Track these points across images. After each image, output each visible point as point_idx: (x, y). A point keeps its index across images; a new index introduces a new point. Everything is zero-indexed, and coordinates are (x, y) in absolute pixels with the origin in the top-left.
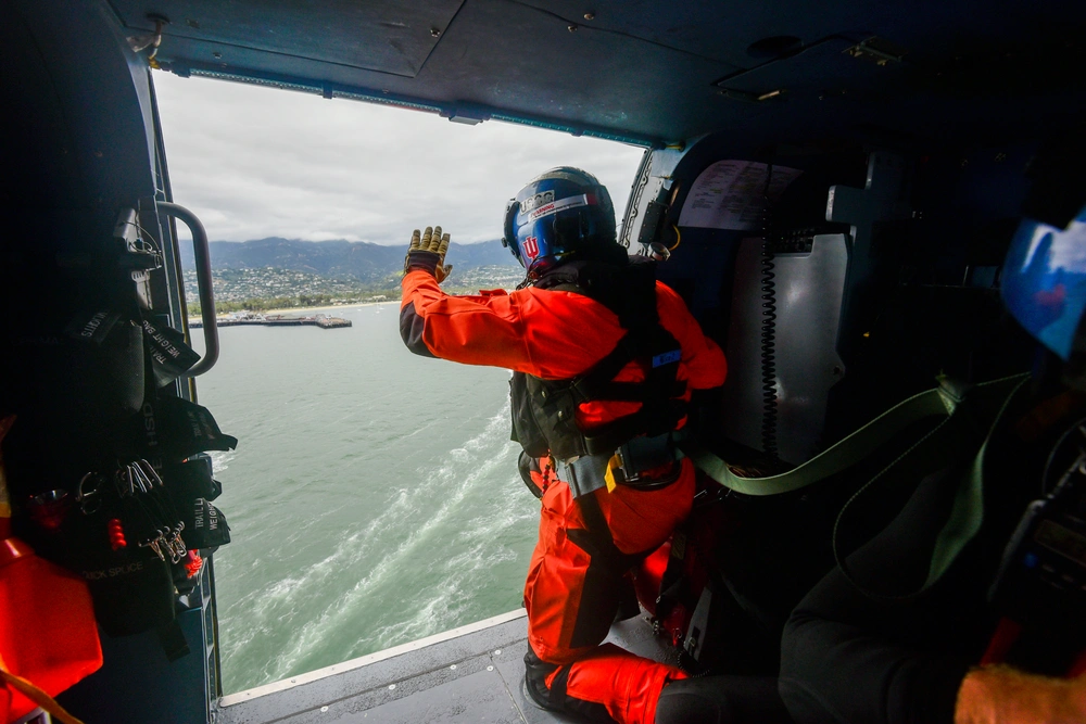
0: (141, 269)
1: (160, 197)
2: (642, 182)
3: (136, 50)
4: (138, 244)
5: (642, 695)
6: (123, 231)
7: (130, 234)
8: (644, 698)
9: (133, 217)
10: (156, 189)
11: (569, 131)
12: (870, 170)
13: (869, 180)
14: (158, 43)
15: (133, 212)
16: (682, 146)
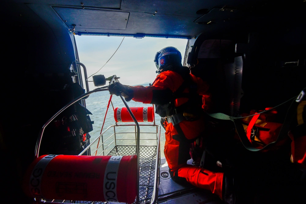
0: (73, 75)
1: (77, 61)
2: (188, 48)
3: (70, 32)
4: (73, 70)
5: (194, 175)
6: (70, 68)
7: (71, 69)
8: (195, 176)
9: (72, 65)
10: (76, 59)
11: (165, 37)
12: (249, 38)
13: (249, 41)
14: (74, 30)
15: (72, 64)
16: (195, 38)
